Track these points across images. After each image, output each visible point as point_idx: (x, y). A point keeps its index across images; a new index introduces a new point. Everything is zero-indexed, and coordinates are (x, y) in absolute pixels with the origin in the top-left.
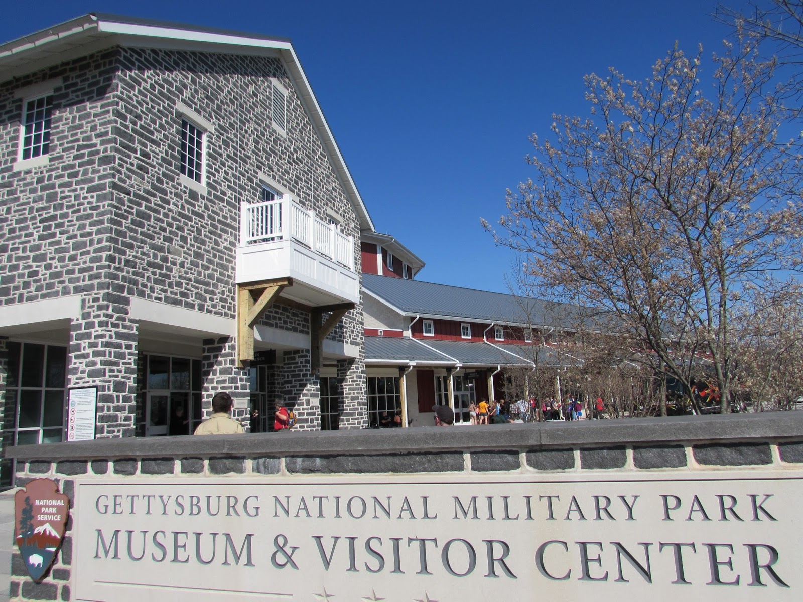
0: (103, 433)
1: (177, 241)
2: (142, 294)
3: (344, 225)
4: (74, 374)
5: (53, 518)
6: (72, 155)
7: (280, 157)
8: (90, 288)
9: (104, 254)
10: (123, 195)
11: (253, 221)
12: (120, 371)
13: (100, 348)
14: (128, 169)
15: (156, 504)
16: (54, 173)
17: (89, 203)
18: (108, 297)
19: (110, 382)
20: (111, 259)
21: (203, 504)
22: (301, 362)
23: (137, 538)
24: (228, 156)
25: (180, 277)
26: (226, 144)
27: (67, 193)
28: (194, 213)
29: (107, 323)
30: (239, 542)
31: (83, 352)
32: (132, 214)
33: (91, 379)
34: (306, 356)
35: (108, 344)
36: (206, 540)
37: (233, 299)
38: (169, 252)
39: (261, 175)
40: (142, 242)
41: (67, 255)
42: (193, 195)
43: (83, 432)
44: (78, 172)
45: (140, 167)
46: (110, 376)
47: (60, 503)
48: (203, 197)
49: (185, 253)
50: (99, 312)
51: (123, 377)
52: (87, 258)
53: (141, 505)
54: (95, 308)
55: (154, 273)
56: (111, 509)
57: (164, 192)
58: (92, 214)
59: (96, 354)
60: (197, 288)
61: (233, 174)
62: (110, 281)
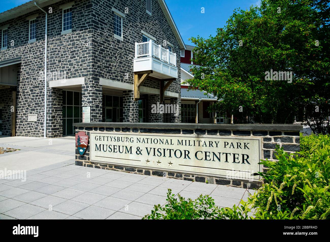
0: (93, 120)
1: (114, 58)
2: (103, 77)
3: (174, 48)
4: (84, 102)
5: (85, 141)
6: (79, 30)
7: (149, 24)
8: (87, 75)
9: (91, 64)
10: (96, 44)
11: (139, 49)
12: (97, 102)
13: (91, 94)
14: (97, 34)
15: (109, 139)
16: (74, 36)
17: (85, 46)
18: (93, 78)
19: (94, 105)
20: (93, 66)
21: (120, 139)
22: (157, 99)
23: (105, 147)
24: (130, 26)
25: (115, 70)
26: (129, 21)
27: (78, 43)
28: (119, 48)
29: (93, 86)
30: (129, 148)
31: (86, 95)
32: (99, 50)
33: (89, 104)
34: (158, 97)
35: (93, 93)
36: (121, 148)
37: (133, 77)
38: (111, 62)
39: (142, 32)
40: (103, 59)
41: (80, 64)
42: (119, 41)
43: (87, 120)
44: (81, 36)
45: (101, 33)
46: (94, 103)
47: (87, 137)
48: (122, 42)
49: (116, 62)
50: (90, 83)
51: (98, 103)
52: (86, 65)
53: (106, 139)
54: (89, 81)
55: (106, 70)
56: (99, 139)
57: (109, 41)
58: (86, 50)
59: (90, 96)
60: (121, 74)
61: (132, 32)
62: (93, 73)
